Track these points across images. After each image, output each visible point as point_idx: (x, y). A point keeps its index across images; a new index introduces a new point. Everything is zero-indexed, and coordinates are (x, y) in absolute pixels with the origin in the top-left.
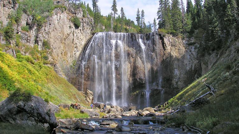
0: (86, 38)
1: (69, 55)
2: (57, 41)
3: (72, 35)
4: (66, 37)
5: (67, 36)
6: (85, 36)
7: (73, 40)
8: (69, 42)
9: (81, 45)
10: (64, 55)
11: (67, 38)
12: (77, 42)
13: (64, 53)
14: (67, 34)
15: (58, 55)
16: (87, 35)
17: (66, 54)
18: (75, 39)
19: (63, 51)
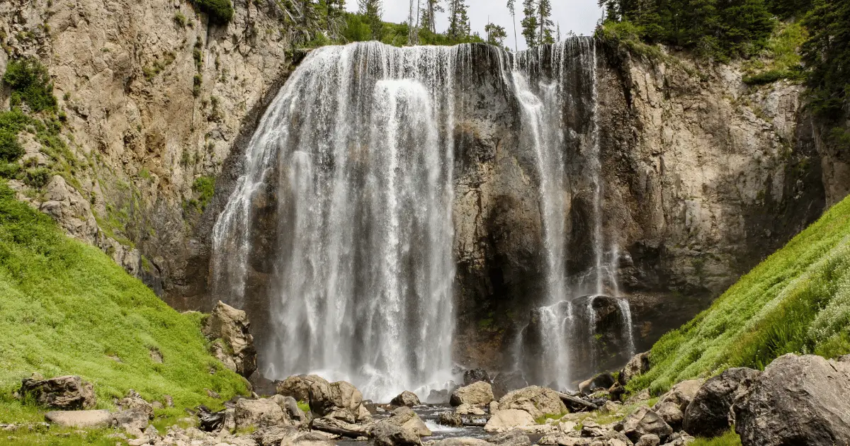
0: (265, 75)
1: (173, 148)
2: (95, 79)
3: (190, 57)
4: (155, 65)
5: (161, 60)
6: (261, 66)
7: (197, 81)
8: (170, 90)
9: (242, 106)
10: (143, 148)
11: (162, 73)
12: (216, 93)
13: (143, 140)
14: (160, 53)
15: (103, 148)
16: (271, 60)
17: (155, 144)
18: (206, 77)
19: (139, 129)
